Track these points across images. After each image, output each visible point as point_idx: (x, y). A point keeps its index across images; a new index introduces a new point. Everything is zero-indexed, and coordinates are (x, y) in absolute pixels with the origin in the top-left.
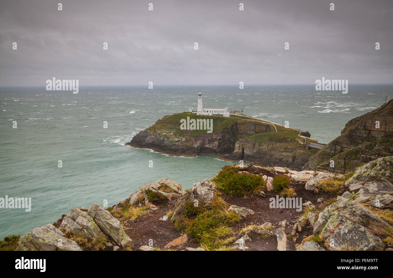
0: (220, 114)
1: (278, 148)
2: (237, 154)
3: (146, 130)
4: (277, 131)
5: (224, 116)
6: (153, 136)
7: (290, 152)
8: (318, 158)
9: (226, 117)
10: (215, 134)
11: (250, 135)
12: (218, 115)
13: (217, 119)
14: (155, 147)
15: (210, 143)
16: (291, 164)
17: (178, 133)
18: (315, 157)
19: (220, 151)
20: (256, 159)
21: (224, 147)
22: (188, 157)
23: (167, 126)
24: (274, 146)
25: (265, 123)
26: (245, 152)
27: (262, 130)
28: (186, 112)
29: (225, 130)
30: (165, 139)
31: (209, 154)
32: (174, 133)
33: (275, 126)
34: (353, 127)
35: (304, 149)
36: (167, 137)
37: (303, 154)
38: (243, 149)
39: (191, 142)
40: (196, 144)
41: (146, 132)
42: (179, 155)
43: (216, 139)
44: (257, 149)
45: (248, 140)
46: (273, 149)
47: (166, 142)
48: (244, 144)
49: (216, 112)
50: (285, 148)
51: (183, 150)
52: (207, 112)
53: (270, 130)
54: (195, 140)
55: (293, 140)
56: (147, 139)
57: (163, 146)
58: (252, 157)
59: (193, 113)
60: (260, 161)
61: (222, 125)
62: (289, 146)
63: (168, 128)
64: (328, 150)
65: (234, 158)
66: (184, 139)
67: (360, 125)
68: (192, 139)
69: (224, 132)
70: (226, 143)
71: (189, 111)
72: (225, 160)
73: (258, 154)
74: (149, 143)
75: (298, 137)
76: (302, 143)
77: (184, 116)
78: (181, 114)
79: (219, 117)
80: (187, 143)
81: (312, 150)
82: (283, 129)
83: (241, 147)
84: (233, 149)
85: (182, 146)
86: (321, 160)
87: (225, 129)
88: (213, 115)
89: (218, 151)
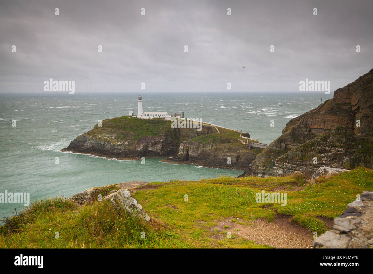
0: (161, 117)
1: (222, 148)
2: (182, 156)
3: (85, 135)
4: (219, 132)
5: (166, 119)
6: (92, 141)
7: (234, 152)
8: (265, 155)
9: (168, 120)
10: (158, 137)
11: (192, 137)
12: (159, 118)
13: (159, 122)
14: (95, 152)
15: (153, 146)
16: (235, 163)
17: (119, 136)
18: (262, 155)
19: (164, 154)
20: (201, 160)
21: (168, 150)
22: (131, 160)
23: (108, 130)
24: (218, 147)
25: (207, 125)
26: (190, 153)
27: (204, 132)
28: (126, 116)
29: (168, 133)
30: (106, 143)
31: (153, 157)
32: (115, 137)
33: (216, 128)
34: (295, 126)
35: (247, 149)
36: (108, 141)
37: (246, 153)
38: (188, 151)
39: (134, 145)
40: (139, 147)
41: (85, 137)
42: (122, 159)
43: (159, 142)
44: (201, 150)
45: (192, 141)
46: (217, 150)
47: (107, 146)
48: (188, 146)
49: (157, 115)
50: (229, 149)
51: (126, 154)
52: (148, 115)
53: (212, 132)
54: (137, 144)
55: (236, 141)
56: (86, 144)
57: (105, 150)
58: (197, 158)
59: (133, 116)
60: (205, 162)
61: (164, 128)
62: (233, 146)
63: (109, 132)
64: (274, 148)
65: (179, 159)
66: (126, 142)
67: (301, 123)
68: (135, 143)
69: (166, 135)
70: (169, 146)
71: (129, 114)
72: (170, 162)
73: (202, 155)
74: (88, 148)
75: (240, 138)
76: (245, 143)
77: (125, 119)
78: (121, 117)
79: (160, 120)
80: (129, 146)
81: (254, 150)
82: (224, 131)
83: (185, 149)
84: (177, 151)
85: (124, 150)
86: (268, 157)
87: (167, 131)
88: (154, 118)
89: (162, 154)
